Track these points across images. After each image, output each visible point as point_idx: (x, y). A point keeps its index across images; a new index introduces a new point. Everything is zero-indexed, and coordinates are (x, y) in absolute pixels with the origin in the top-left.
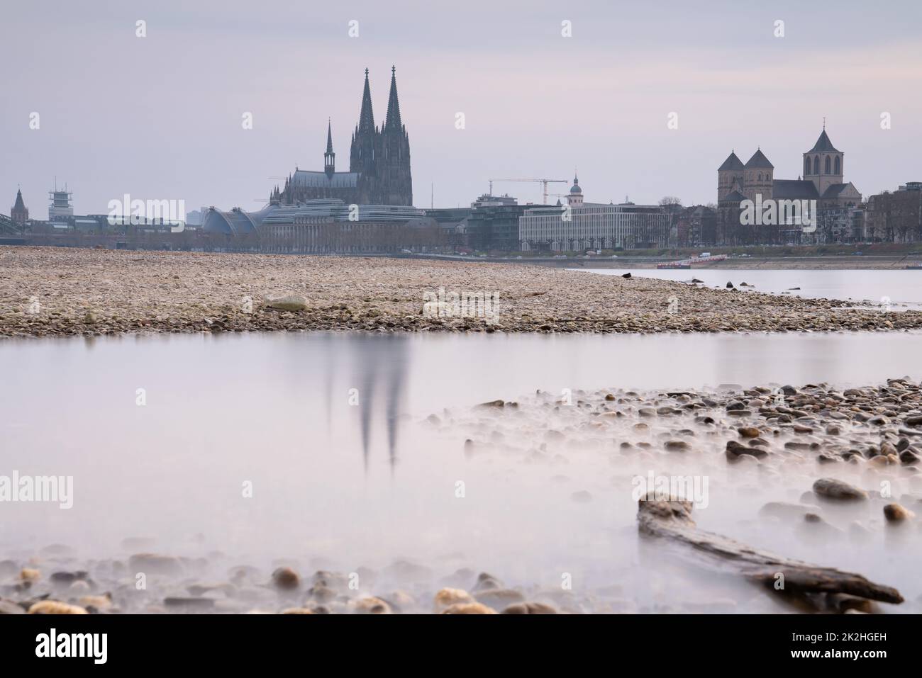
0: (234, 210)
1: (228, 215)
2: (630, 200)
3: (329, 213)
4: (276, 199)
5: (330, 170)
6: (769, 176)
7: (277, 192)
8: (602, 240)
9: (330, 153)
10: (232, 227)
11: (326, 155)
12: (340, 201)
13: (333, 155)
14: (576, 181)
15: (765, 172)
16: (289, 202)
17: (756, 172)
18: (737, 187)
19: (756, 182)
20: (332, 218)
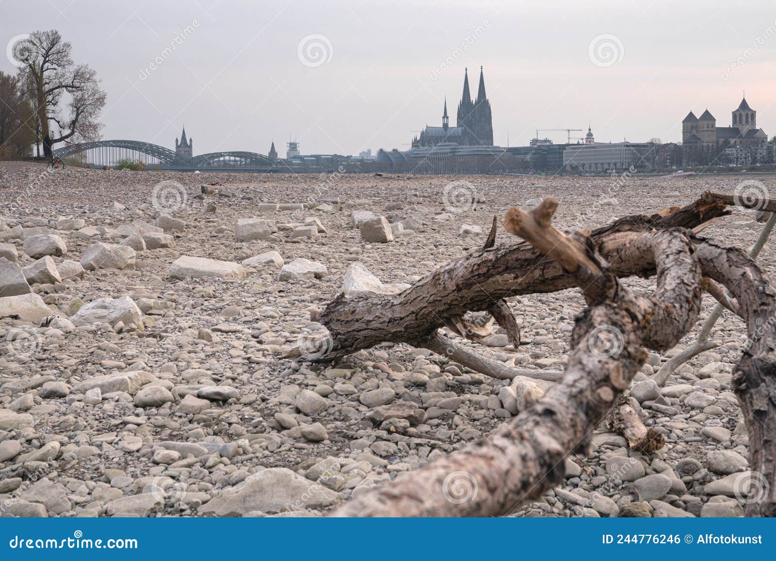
0: (394, 150)
1: (390, 153)
2: (627, 140)
3: (449, 151)
4: (415, 143)
5: (446, 126)
6: (713, 125)
7: (416, 139)
8: (615, 164)
9: (445, 116)
10: (393, 160)
11: (443, 118)
12: (455, 143)
13: (447, 118)
14: (590, 130)
15: (711, 122)
16: (423, 145)
17: (705, 123)
18: (694, 132)
19: (705, 129)
20: (451, 154)
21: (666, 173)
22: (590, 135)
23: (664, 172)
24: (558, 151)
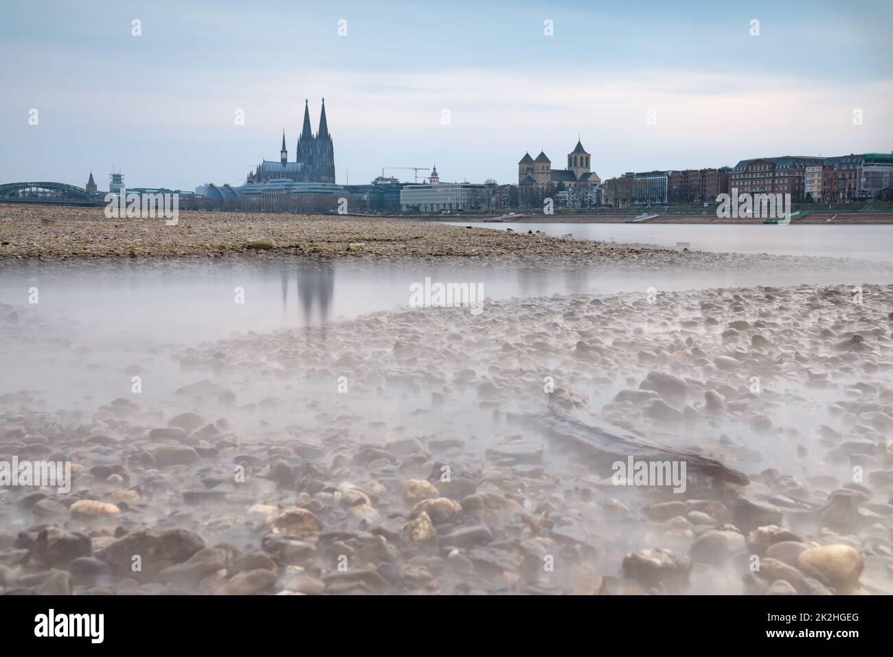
0: (225, 185)
1: (221, 188)
2: (467, 181)
3: (284, 187)
4: (251, 179)
5: (284, 161)
6: (548, 168)
7: (251, 174)
8: (451, 205)
9: (284, 151)
10: (224, 195)
11: (282, 152)
12: (290, 180)
13: (286, 152)
14: (435, 169)
15: (546, 165)
16: (259, 181)
17: (541, 165)
18: (530, 174)
19: (541, 171)
20: (286, 191)
21: (497, 215)
22: (435, 174)
23: (497, 213)
24: (395, 190)
